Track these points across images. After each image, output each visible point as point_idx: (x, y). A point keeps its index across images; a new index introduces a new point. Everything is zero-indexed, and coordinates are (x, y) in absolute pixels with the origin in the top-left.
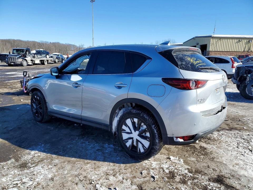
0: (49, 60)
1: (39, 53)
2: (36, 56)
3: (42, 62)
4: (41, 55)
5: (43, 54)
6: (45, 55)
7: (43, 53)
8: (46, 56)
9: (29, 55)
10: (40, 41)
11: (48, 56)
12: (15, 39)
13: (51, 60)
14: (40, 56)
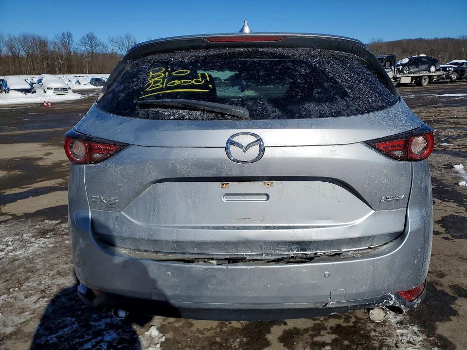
0: (435, 76)
1: (414, 63)
2: (406, 69)
3: (417, 81)
4: (417, 67)
5: (422, 65)
6: (426, 66)
7: (424, 63)
8: (429, 67)
9: (391, 69)
10: (459, 36)
11: (433, 69)
12: (413, 39)
13: (439, 76)
14: (415, 69)
